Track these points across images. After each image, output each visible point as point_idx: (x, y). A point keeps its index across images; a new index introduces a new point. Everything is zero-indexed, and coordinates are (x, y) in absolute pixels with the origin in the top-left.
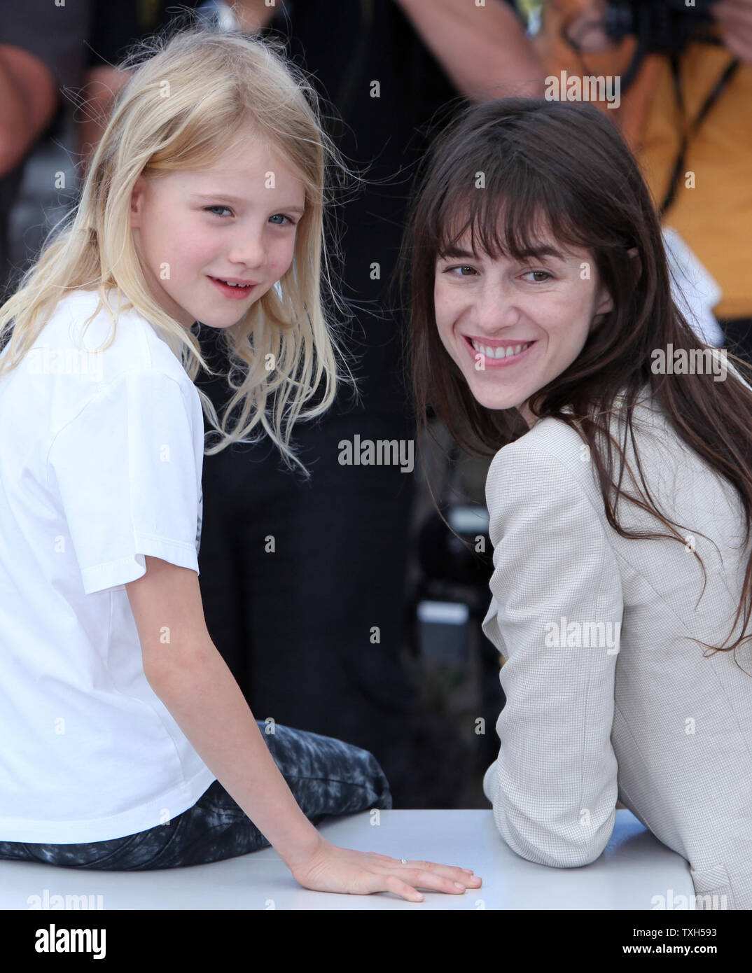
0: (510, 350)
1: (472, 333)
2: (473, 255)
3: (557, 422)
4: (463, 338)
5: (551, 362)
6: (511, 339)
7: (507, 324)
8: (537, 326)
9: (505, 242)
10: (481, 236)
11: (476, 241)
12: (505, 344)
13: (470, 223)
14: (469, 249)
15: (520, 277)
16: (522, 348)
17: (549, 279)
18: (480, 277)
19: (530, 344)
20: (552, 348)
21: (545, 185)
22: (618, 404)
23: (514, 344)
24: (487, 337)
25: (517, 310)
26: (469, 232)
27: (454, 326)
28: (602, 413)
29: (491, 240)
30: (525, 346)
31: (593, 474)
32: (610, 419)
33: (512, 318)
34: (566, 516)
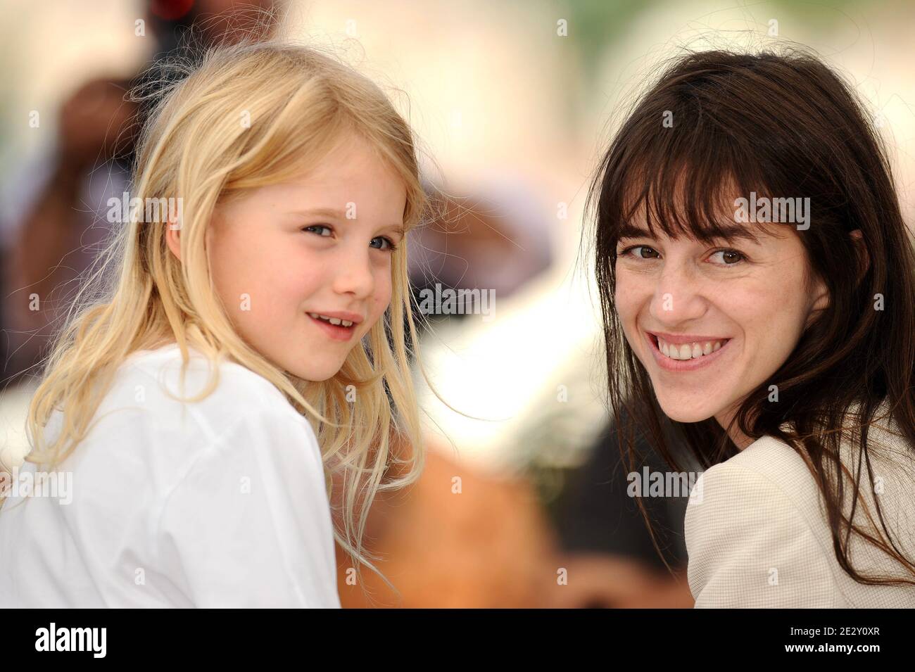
0: (697, 351)
1: (655, 329)
2: (649, 233)
3: (774, 440)
4: (647, 337)
5: (750, 364)
6: (698, 334)
7: (690, 316)
8: (731, 320)
9: (684, 216)
10: (657, 210)
11: (651, 214)
12: (690, 341)
13: (645, 194)
14: (645, 226)
15: (706, 260)
16: (713, 346)
17: (742, 262)
18: (661, 261)
19: (724, 341)
20: (749, 347)
21: (734, 148)
22: (849, 423)
23: (701, 341)
24: (669, 332)
25: (703, 299)
26: (643, 205)
27: (637, 320)
28: (831, 431)
29: (668, 215)
30: (718, 345)
31: (819, 502)
32: (839, 440)
33: (697, 308)
34: (785, 552)
